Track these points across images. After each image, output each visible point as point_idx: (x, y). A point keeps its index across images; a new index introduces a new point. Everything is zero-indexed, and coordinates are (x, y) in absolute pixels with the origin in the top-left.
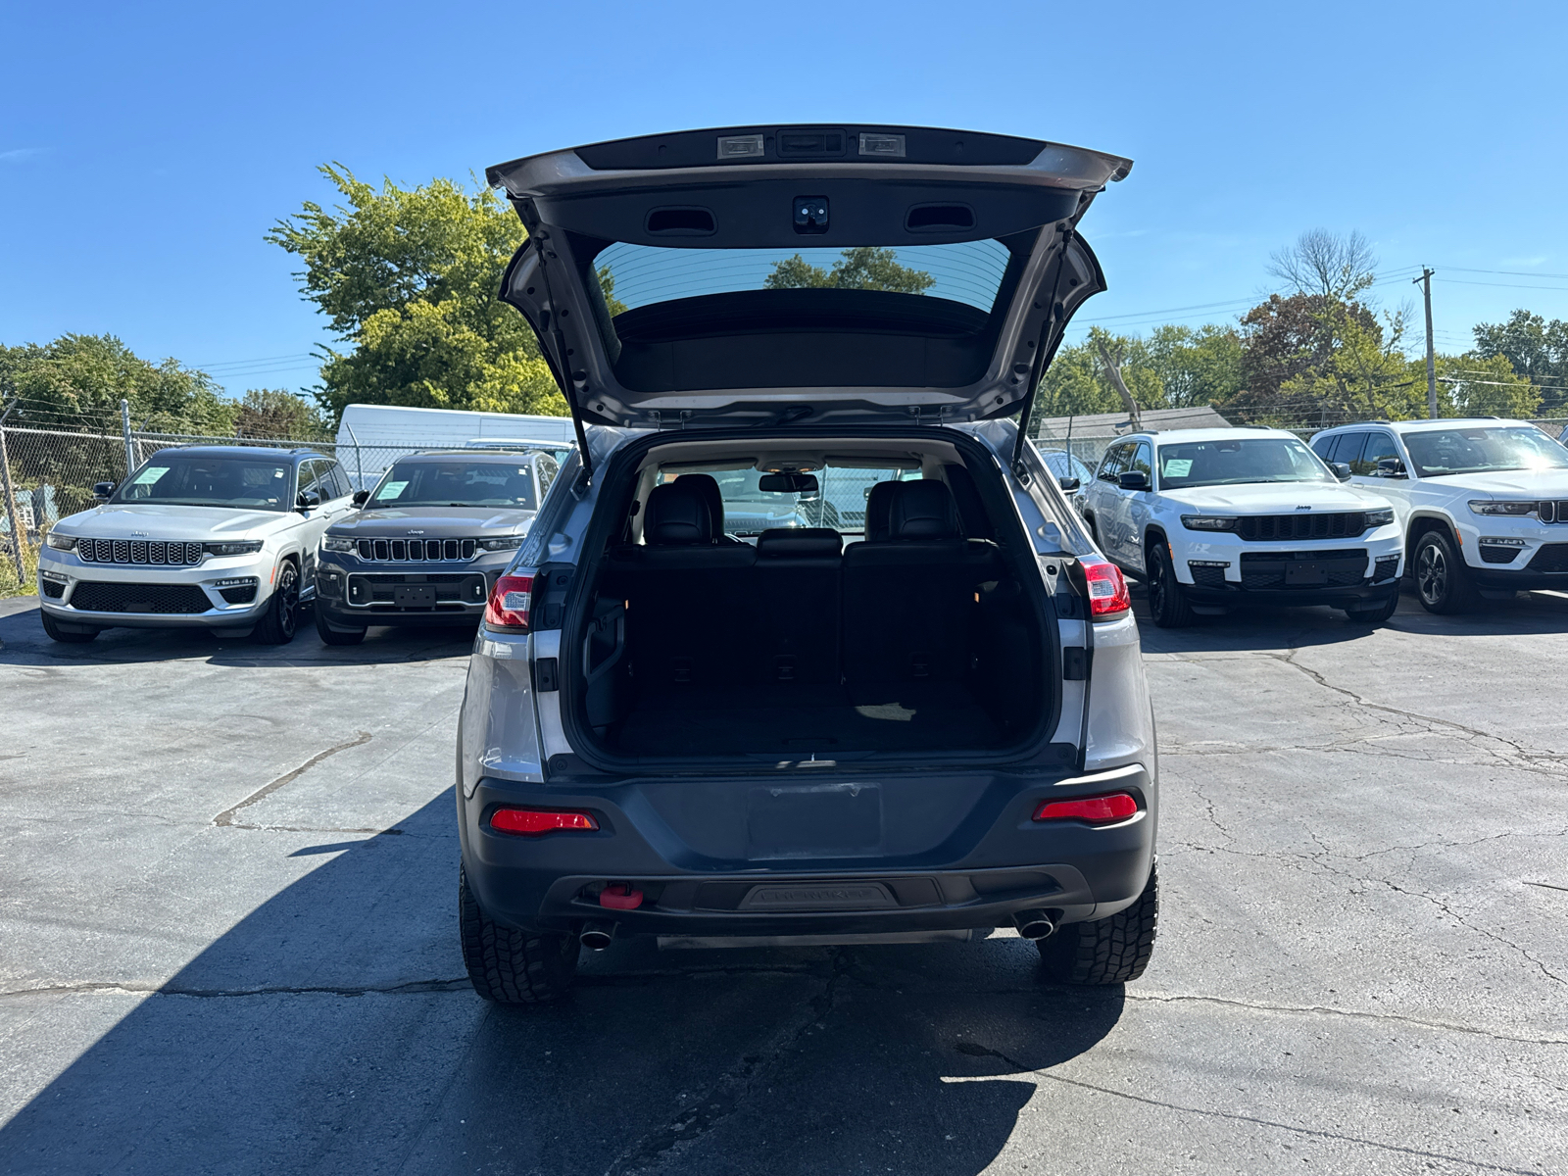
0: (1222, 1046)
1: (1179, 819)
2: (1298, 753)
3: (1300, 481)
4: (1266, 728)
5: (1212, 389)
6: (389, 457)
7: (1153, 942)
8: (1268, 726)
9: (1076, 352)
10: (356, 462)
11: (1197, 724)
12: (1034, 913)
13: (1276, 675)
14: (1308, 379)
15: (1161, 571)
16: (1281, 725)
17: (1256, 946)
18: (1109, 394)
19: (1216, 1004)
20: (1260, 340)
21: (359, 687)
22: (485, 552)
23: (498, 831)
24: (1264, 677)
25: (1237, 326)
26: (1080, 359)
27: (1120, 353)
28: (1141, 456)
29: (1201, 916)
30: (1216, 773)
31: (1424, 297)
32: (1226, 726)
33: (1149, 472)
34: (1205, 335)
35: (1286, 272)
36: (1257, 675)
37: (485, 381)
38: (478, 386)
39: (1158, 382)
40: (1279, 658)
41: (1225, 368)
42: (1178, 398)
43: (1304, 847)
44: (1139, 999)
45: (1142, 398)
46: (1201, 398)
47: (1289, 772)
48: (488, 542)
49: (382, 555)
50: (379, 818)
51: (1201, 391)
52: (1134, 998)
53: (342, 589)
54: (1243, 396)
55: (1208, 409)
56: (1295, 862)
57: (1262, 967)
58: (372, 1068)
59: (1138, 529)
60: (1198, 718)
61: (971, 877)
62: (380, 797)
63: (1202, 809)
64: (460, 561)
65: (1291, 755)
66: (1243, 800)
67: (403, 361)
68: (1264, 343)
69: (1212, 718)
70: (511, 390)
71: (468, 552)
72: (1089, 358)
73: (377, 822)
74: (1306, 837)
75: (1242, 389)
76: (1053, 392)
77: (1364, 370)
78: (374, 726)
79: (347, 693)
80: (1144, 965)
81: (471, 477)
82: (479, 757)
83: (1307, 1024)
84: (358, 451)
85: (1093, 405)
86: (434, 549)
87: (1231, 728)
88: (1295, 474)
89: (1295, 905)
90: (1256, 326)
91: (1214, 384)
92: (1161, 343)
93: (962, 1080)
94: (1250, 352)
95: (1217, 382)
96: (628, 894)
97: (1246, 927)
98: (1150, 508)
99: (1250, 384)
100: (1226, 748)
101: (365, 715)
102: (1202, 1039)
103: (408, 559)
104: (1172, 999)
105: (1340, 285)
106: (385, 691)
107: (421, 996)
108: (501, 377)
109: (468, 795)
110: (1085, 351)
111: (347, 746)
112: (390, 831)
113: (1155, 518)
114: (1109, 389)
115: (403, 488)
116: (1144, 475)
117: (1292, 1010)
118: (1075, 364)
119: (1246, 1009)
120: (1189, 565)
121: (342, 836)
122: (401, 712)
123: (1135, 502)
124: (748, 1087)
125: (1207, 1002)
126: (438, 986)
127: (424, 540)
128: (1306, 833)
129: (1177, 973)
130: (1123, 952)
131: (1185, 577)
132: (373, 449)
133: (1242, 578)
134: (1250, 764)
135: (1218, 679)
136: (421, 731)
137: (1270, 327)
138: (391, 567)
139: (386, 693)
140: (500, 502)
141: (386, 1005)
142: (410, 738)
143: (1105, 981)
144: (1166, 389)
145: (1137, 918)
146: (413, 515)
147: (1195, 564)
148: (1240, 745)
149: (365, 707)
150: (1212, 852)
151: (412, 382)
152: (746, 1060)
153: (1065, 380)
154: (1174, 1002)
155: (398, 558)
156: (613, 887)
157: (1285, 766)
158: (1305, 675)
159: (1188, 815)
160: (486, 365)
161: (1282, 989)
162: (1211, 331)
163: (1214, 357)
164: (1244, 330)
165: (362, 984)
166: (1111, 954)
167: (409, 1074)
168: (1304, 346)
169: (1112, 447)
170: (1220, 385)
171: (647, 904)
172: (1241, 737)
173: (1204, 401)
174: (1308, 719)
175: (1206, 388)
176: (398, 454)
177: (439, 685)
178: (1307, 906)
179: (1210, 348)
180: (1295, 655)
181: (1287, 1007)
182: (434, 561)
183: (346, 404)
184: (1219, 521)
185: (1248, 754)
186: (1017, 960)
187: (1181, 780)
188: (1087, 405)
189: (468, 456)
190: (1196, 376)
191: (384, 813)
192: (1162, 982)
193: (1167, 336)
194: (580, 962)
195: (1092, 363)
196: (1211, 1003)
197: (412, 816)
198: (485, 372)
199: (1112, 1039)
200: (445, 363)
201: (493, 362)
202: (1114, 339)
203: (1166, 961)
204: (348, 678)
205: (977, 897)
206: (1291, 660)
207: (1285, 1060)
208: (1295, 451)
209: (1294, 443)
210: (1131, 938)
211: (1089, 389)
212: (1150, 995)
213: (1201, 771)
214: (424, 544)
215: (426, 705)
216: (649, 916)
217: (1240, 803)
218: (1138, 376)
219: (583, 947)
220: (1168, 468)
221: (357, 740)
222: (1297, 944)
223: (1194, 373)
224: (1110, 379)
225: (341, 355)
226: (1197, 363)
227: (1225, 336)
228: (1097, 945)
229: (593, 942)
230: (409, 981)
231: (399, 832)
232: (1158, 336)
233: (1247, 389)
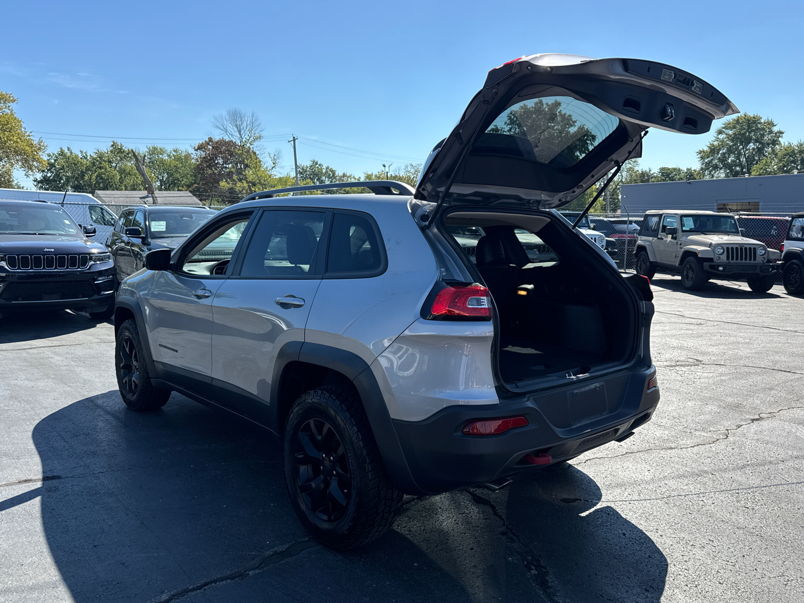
9: (103, 154)
20: (203, 160)
25: (191, 151)
26: (107, 158)
31: (293, 149)
34: (175, 154)
35: (222, 127)
41: (185, 172)
42: (161, 186)
46: (174, 186)
51: (174, 182)
55: (189, 193)
68: (206, 161)
72: (112, 158)
75: (195, 183)
77: (260, 180)
85: (116, 185)
90: (201, 152)
91: (180, 180)
92: (151, 155)
94: (198, 165)
95: (182, 178)
105: (248, 138)
110: (109, 154)
118: (104, 161)
137: (209, 154)
162: (177, 152)
163: (179, 166)
164: (196, 153)
170: (184, 180)
175: (176, 181)
179: (177, 161)
188: (112, 185)
190: (171, 174)
193: (154, 151)
195: (114, 161)
202: (126, 150)
211: (113, 176)
226: (171, 168)
227: (185, 155)
232: (150, 151)
233: (197, 184)
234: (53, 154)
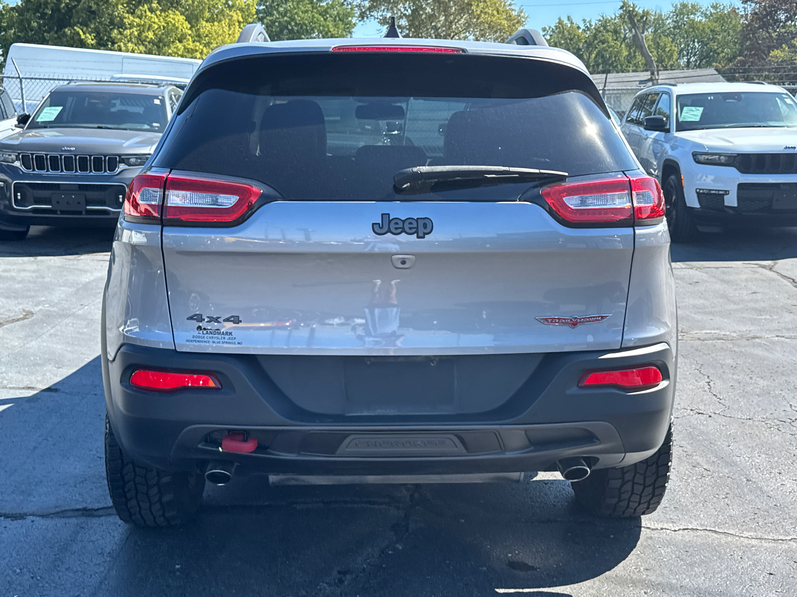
0: (719, 567)
1: (684, 390)
2: (778, 341)
3: (788, 127)
4: (753, 322)
5: (716, 55)
6: (47, 87)
7: (666, 485)
8: (755, 319)
9: (610, 21)
10: (20, 91)
11: (698, 317)
12: (575, 460)
13: (762, 280)
14: (793, 49)
15: (674, 197)
16: (765, 319)
17: (745, 490)
18: (635, 56)
19: (714, 534)
20: (755, 16)
21: (23, 274)
22: (126, 167)
23: (137, 388)
24: (752, 282)
26: (613, 27)
27: (645, 23)
28: (662, 105)
29: (702, 466)
30: (714, 355)
32: (722, 319)
33: (668, 117)
34: (713, 11)
36: (746, 280)
37: (126, 28)
38: (120, 33)
39: (673, 48)
40: (764, 267)
41: (727, 38)
42: (688, 62)
43: (783, 413)
44: (653, 530)
45: (660, 60)
46: (707, 61)
47: (772, 356)
48: (129, 159)
49: (41, 167)
50: (39, 378)
51: (708, 56)
52: (648, 528)
53: (8, 194)
54: (740, 61)
55: (712, 71)
56: (777, 426)
57: (751, 506)
58: (32, 578)
59: (658, 164)
60: (699, 312)
61: (526, 431)
62: (40, 362)
63: (703, 383)
64: (106, 174)
65: (773, 343)
66: (735, 377)
67: (59, 10)
68: (759, 19)
69: (710, 313)
70: (147, 37)
71: (112, 168)
72: (620, 26)
73: (38, 381)
74: (785, 406)
75: (740, 56)
76: (590, 54)
78: (36, 306)
79: (13, 279)
80: (659, 503)
81: (114, 105)
82: (118, 327)
83: (786, 551)
84: (21, 81)
85: (621, 65)
86: (83, 164)
87: (726, 320)
88: (783, 121)
89: (776, 459)
90: (753, 5)
91: (718, 51)
92: (677, 16)
93: (512, 591)
94: (747, 26)
95: (720, 49)
96: (245, 441)
97: (737, 475)
98: (667, 146)
99: (746, 52)
100: (721, 336)
101: (28, 297)
102: (703, 562)
103: (62, 171)
104: (679, 530)
106: (44, 278)
107: (74, 521)
108: (138, 25)
109: (111, 358)
110: (617, 20)
111: (13, 321)
112: (49, 389)
113: (671, 153)
114: (635, 52)
115: (58, 112)
116: (664, 119)
117: (774, 540)
118: (608, 31)
119: (737, 538)
120: (697, 192)
121: (8, 393)
122: (58, 294)
123: (656, 141)
124: (341, 594)
125: (707, 532)
126: (87, 512)
127: (76, 156)
128: (785, 403)
129: (682, 510)
130: (642, 492)
131: (693, 201)
132: (33, 80)
133: (738, 203)
134: (741, 349)
135: (716, 283)
136: (74, 310)
137: (765, 6)
138: (48, 177)
139: (46, 280)
140: (138, 126)
141: (44, 527)
142: (67, 316)
143: (627, 514)
144: (680, 54)
145: (654, 466)
146: (66, 135)
147: (701, 191)
148: (732, 334)
149: (29, 291)
150: (710, 416)
151: (66, 27)
152: (339, 572)
153: (600, 44)
154: (681, 532)
155: (55, 170)
156: (233, 434)
157: (768, 351)
158: (785, 282)
159: (691, 387)
160: (127, 15)
161: (766, 523)
162: (717, 8)
163: (718, 29)
164: (743, 7)
165: (25, 510)
166: (633, 493)
167: (63, 582)
168: (790, 22)
169: (639, 97)
170: (722, 52)
171: (261, 448)
172: (731, 328)
173: (709, 65)
174: (786, 315)
175: (711, 54)
176: (54, 85)
177: (89, 274)
178: (786, 460)
179: (716, 22)
180: (777, 265)
181: (769, 537)
182: (84, 173)
183: (11, 44)
184: (722, 157)
185: (739, 341)
186: (556, 497)
187: (686, 361)
188: (617, 66)
189: (112, 87)
190: (704, 44)
191: (44, 375)
192: (671, 516)
193: (683, 10)
194: (205, 494)
195: (622, 31)
196: (710, 533)
197: (67, 378)
198: (125, 20)
199: (631, 560)
200: (93, 12)
201: (133, 13)
202: (641, 11)
203: (674, 500)
204: (14, 267)
205: (530, 447)
206: (774, 269)
207: (769, 579)
208: (785, 103)
209: (784, 96)
210: (649, 481)
211: (618, 52)
212: (662, 526)
213: (701, 354)
214: (76, 159)
215: (78, 290)
216: (264, 458)
217: (733, 379)
218: (658, 43)
219: (208, 483)
220: (683, 114)
221: (21, 316)
222: (778, 488)
223: (702, 42)
224: (636, 44)
225: (8, 5)
226: (705, 33)
227: (729, 12)
228: (622, 486)
229: (215, 478)
230: (63, 509)
231: (56, 390)
232: (676, 10)
233: (743, 57)
234: (550, 28)
